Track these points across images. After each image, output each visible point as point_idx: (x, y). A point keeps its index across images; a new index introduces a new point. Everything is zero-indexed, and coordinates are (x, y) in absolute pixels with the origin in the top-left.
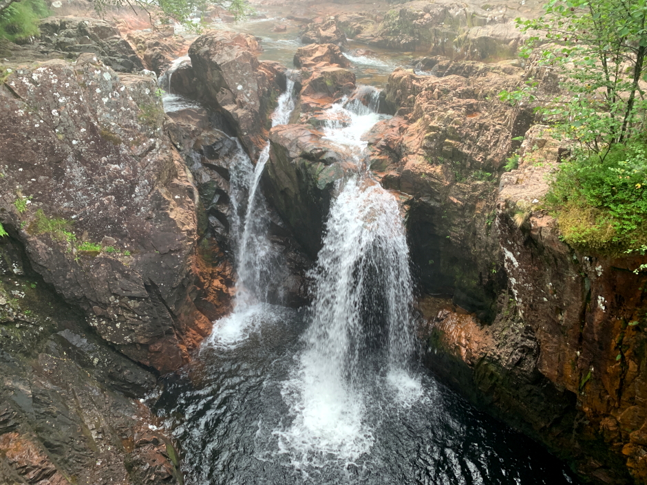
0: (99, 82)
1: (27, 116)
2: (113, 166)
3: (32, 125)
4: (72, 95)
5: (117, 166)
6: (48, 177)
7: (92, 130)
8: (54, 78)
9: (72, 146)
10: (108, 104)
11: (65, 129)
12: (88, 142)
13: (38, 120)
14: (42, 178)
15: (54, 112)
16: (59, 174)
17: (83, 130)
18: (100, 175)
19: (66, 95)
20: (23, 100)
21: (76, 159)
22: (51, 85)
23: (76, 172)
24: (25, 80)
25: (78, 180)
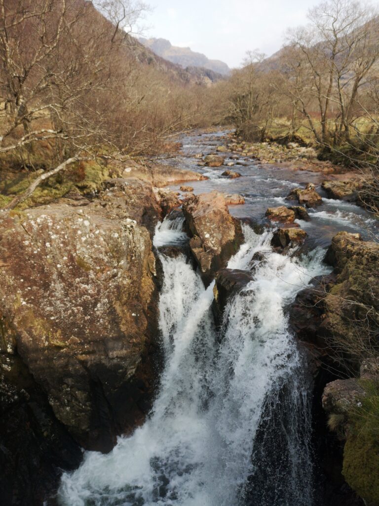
0: (80, 227)
1: (30, 246)
2: (83, 286)
3: (32, 251)
4: (60, 234)
5: (86, 286)
6: (38, 288)
7: (72, 259)
8: (51, 222)
9: (57, 268)
10: (86, 241)
11: (53, 257)
12: (68, 266)
13: (37, 249)
14: (35, 288)
15: (48, 244)
16: (46, 286)
17: (65, 258)
18: (73, 291)
19: (57, 234)
20: (29, 235)
21: (59, 278)
22: (48, 227)
23: (58, 287)
24: (32, 222)
25: (58, 292)
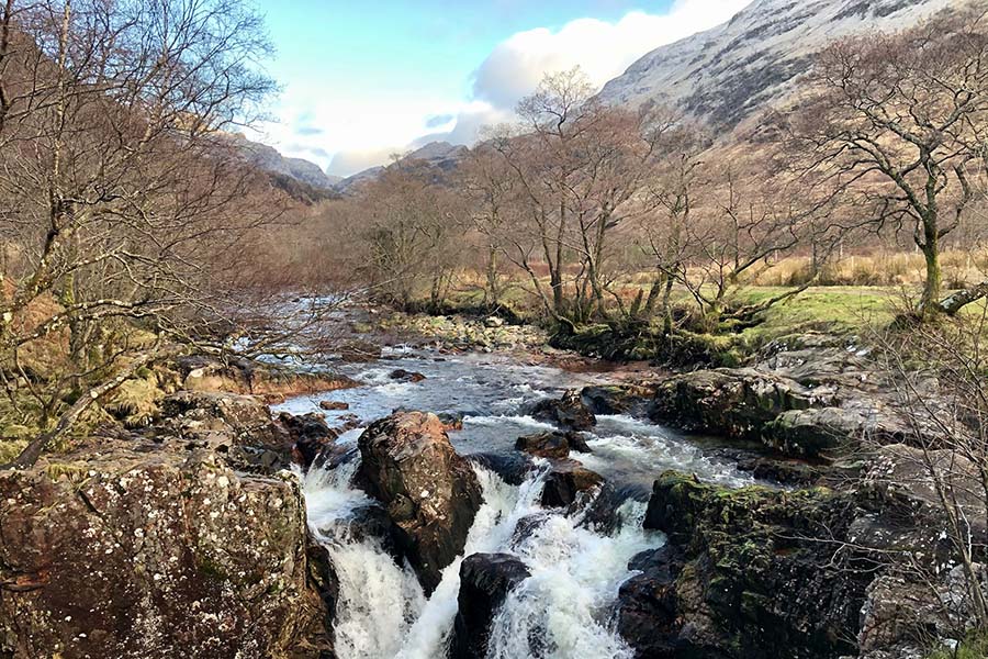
0: (210, 490)
1: (98, 538)
2: (208, 616)
3: (102, 550)
4: (168, 507)
5: (213, 616)
7: (187, 559)
8: (150, 484)
9: (152, 582)
10: (217, 520)
11: (147, 557)
12: (177, 576)
13: (112, 544)
14: (96, 632)
15: (138, 532)
16: (123, 627)
17: (174, 559)
18: (184, 630)
19: (160, 508)
20: (99, 515)
21: (154, 604)
22: (142, 494)
23: (150, 624)
24: (108, 487)
25: (149, 637)
